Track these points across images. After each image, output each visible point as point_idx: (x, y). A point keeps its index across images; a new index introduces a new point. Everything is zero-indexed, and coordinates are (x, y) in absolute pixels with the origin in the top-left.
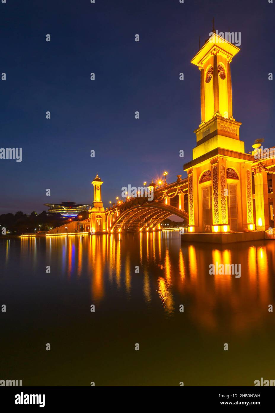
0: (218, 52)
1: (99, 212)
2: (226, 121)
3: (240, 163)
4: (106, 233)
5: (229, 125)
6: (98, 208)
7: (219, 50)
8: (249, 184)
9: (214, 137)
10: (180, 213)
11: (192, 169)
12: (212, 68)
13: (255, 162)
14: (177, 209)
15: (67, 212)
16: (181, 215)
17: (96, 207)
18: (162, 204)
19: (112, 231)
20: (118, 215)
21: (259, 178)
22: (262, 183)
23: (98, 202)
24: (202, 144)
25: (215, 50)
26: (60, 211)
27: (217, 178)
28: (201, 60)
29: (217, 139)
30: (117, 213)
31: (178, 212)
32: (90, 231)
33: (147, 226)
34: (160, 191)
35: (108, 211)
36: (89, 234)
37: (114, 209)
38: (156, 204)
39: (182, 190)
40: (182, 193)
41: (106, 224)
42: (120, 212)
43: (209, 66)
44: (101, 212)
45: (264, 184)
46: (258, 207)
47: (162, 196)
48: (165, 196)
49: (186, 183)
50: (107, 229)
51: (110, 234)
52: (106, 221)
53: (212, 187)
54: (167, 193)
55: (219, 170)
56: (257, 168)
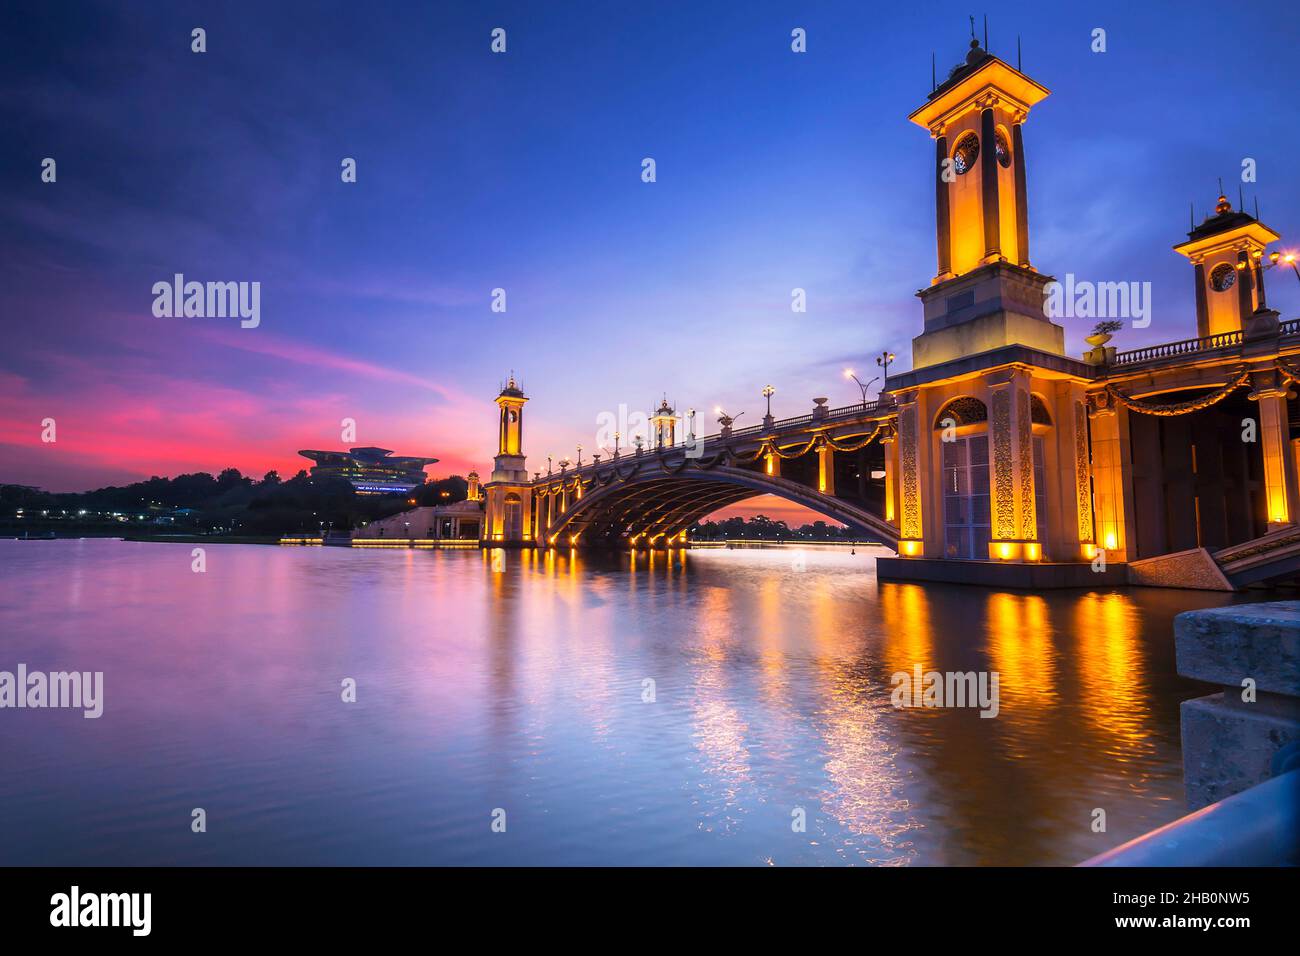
0: (996, 101)
1: (514, 485)
2: (1020, 275)
3: (1056, 383)
4: (532, 545)
5: (1027, 284)
6: (512, 474)
7: (998, 97)
8: (1081, 439)
9: (994, 314)
10: (822, 501)
11: (915, 391)
12: (976, 138)
13: (1096, 381)
14: (812, 491)
15: (367, 477)
16: (825, 506)
17: (505, 468)
18: (753, 473)
19: (552, 540)
20: (579, 496)
21: (1108, 422)
22: (1116, 436)
23: (511, 456)
24: (948, 327)
25: (989, 96)
26: (346, 472)
27: (1007, 420)
28: (941, 116)
29: (1003, 322)
30: (576, 490)
31: (816, 498)
32: (485, 538)
33: (652, 533)
34: (750, 438)
35: (544, 482)
36: (482, 545)
37: (566, 477)
38: (730, 472)
39: (831, 439)
40: (829, 447)
41: (533, 519)
42: (590, 487)
43: (966, 133)
44: (522, 485)
45: (1122, 440)
46: (1102, 499)
47: (757, 452)
48: (765, 452)
49: (850, 422)
50: (536, 535)
51: (547, 547)
52: (533, 510)
53: (991, 441)
54: (775, 444)
55: (1015, 401)
56: (1101, 397)
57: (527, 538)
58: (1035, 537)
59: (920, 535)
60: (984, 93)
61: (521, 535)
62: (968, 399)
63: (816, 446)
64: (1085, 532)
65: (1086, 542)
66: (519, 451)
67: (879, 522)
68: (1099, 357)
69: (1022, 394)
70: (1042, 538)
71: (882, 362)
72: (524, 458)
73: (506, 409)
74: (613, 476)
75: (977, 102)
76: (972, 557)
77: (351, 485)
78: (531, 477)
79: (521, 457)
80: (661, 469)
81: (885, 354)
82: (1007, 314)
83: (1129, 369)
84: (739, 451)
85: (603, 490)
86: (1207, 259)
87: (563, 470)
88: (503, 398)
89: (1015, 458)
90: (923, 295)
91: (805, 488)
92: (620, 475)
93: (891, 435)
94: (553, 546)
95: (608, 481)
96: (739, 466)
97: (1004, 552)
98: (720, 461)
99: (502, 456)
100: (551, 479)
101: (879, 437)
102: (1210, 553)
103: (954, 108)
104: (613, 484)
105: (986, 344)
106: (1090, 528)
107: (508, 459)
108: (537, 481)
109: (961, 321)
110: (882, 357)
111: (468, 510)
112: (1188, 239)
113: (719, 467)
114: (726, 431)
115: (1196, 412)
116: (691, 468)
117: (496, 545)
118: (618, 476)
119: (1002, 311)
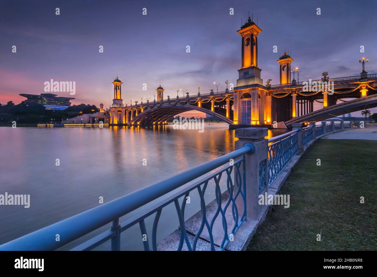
1: (120, 108)
2: (257, 69)
3: (261, 91)
4: (126, 125)
5: (258, 71)
6: (119, 105)
9: (252, 77)
10: (212, 113)
11: (237, 91)
12: (250, 39)
13: (268, 90)
14: (210, 111)
15: (48, 103)
16: (213, 114)
17: (117, 103)
18: (195, 106)
19: (133, 123)
20: (142, 111)
21: (269, 99)
22: (270, 101)
23: (119, 100)
24: (244, 78)
25: (253, 31)
26: (40, 102)
27: (255, 98)
28: (243, 32)
29: (254, 79)
30: (141, 110)
31: (210, 112)
32: (111, 123)
33: (159, 121)
34: (194, 98)
35: (130, 107)
36: (110, 125)
37: (137, 106)
38: (189, 106)
39: (214, 99)
40: (214, 101)
41: (126, 117)
42: (146, 109)
43: (248, 37)
44: (122, 108)
45: (271, 102)
46: (267, 113)
47: (196, 101)
48: (198, 101)
49: (219, 95)
50: (127, 122)
51: (131, 125)
52: (126, 115)
53: (252, 102)
54: (201, 99)
55: (256, 94)
56: (268, 93)
57: (124, 123)
58: (258, 120)
59: (238, 120)
60: (252, 30)
61: (123, 122)
62: (247, 93)
63: (211, 100)
64: (265, 119)
65: (265, 121)
66: (121, 98)
67: (225, 117)
68: (268, 86)
69: (257, 93)
70: (259, 120)
71: (226, 83)
72: (122, 100)
73: (116, 85)
74: (154, 106)
75: (250, 31)
76: (247, 124)
77: (44, 106)
78: (125, 106)
79: (121, 100)
80: (169, 105)
81: (227, 81)
82: (255, 77)
83: (273, 88)
84: (191, 101)
85: (150, 109)
86: (282, 64)
87: (136, 104)
88: (115, 82)
89: (256, 105)
90: (239, 71)
91: (208, 110)
92: (156, 106)
93: (228, 99)
94: (133, 125)
95: (152, 107)
96: (191, 104)
97: (253, 123)
98: (186, 103)
99: (116, 100)
100: (132, 107)
101: (225, 99)
102: (284, 122)
103: (246, 32)
104: (153, 108)
105: (251, 83)
106: (265, 118)
107: (118, 100)
108: (126, 107)
109: (246, 77)
110: (226, 82)
111: (101, 115)
112: (279, 59)
113: (186, 105)
114: (188, 96)
115: (283, 97)
116: (178, 105)
117: (115, 125)
118: (155, 106)
119: (254, 76)
